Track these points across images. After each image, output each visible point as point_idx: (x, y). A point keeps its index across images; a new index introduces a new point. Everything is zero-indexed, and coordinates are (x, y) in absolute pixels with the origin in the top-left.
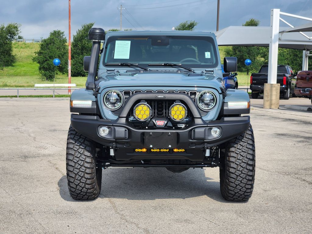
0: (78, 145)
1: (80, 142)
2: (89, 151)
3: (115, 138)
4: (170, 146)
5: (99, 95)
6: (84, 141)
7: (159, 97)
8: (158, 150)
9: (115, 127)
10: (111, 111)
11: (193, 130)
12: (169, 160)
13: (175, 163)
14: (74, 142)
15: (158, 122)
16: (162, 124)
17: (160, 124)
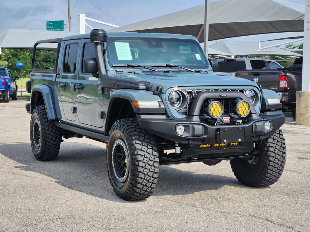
0: (146, 145)
1: (146, 142)
2: (156, 151)
3: (193, 135)
4: (240, 140)
5: (163, 95)
6: (150, 141)
7: (223, 95)
8: (218, 145)
9: (193, 125)
10: (177, 110)
11: (254, 124)
12: (206, 154)
13: (212, 157)
14: (141, 143)
15: (224, 118)
16: (228, 120)
17: (226, 120)
